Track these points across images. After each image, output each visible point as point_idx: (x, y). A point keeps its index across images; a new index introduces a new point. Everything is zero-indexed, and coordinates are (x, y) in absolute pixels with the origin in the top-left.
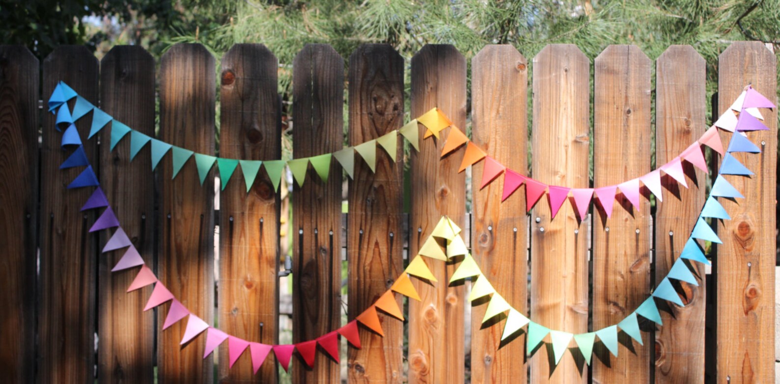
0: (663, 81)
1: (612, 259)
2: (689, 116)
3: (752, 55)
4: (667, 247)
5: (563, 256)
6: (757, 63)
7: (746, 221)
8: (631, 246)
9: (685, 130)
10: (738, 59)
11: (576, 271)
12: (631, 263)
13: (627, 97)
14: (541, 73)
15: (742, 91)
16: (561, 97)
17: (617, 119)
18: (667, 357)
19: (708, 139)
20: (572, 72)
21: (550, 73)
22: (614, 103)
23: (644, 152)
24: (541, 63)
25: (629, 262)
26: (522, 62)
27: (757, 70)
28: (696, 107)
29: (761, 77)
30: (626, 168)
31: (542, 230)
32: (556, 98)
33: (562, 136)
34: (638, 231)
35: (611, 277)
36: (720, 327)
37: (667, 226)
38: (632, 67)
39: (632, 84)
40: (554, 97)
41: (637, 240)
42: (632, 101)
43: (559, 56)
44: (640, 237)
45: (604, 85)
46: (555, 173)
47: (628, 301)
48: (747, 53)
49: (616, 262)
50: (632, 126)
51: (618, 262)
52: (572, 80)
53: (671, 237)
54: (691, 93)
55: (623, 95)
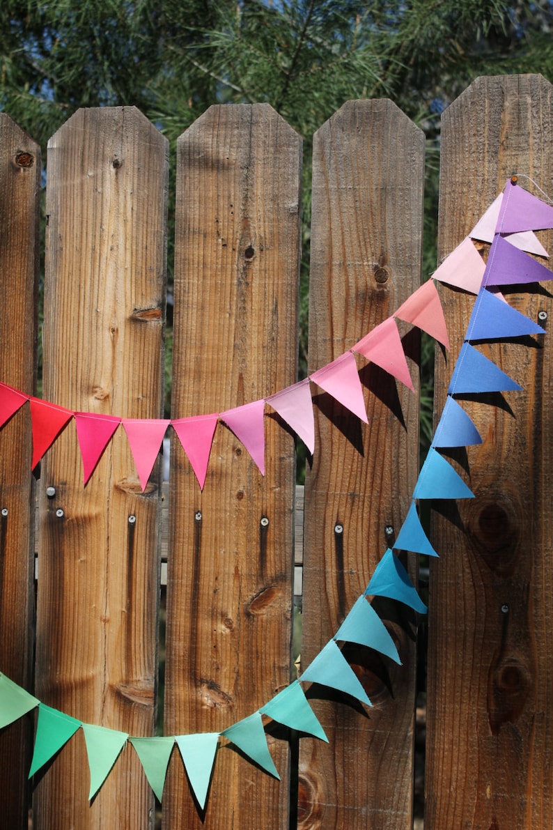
0: (327, 182)
1: (207, 582)
2: (383, 261)
3: (519, 108)
4: (328, 560)
5: (103, 574)
6: (531, 125)
7: (499, 502)
8: (248, 554)
9: (374, 291)
10: (487, 119)
11: (129, 607)
12: (249, 595)
13: (246, 219)
14: (64, 172)
15: (496, 193)
16: (106, 220)
17: (223, 269)
18: (325, 814)
19: (417, 311)
20: (129, 167)
21: (83, 171)
22: (218, 234)
23: (281, 343)
24: (65, 150)
25: (244, 592)
26: (24, 149)
27: (531, 141)
28: (399, 240)
29: (539, 159)
30: (241, 378)
31: (59, 514)
32: (95, 224)
33: (106, 307)
34: (264, 522)
35: (205, 625)
36: (432, 759)
37: (329, 513)
38: (259, 154)
39: (258, 190)
40: (90, 222)
41: (263, 543)
42: (259, 228)
43: (102, 133)
44: (271, 537)
45: (197, 194)
46: (91, 389)
47: (241, 682)
48: (507, 104)
49: (215, 591)
50: (256, 283)
51: (220, 592)
52: (128, 184)
53: (339, 538)
54: (389, 206)
55: (238, 218)
